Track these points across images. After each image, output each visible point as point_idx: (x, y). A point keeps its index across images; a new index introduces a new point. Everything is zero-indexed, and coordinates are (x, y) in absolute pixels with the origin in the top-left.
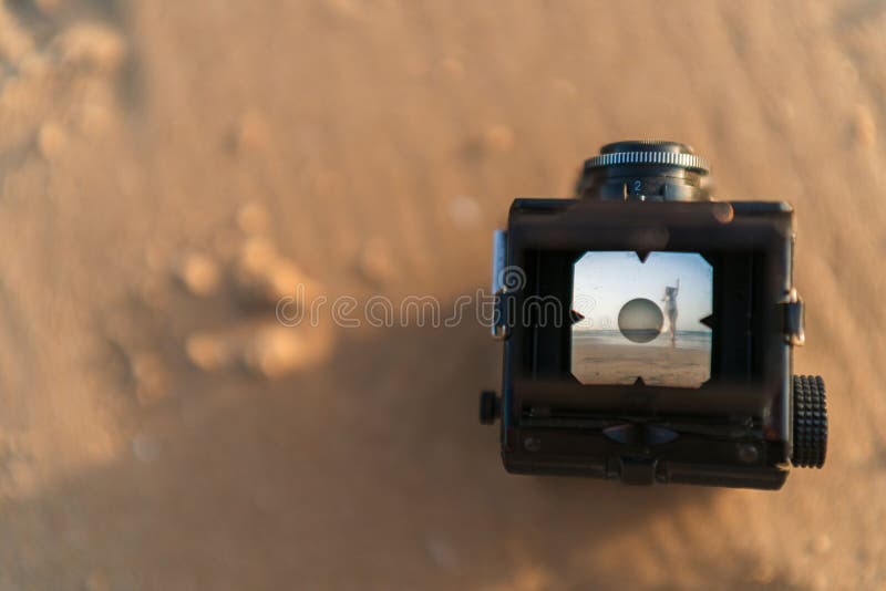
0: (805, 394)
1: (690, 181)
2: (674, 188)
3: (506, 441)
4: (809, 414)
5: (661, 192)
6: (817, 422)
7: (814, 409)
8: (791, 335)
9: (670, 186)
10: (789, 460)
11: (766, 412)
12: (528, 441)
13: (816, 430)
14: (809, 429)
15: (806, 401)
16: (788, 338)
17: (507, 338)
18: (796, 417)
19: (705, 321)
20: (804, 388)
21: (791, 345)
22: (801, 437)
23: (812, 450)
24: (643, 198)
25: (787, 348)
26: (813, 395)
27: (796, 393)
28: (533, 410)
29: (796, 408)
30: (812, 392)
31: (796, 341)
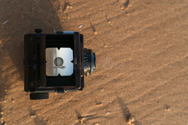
0: (45, 95)
1: (88, 71)
3: (31, 34)
4: (41, 96)
6: (39, 98)
8: (58, 91)
10: (31, 93)
11: (40, 87)
12: (31, 39)
13: (37, 98)
14: (38, 96)
16: (56, 91)
17: (54, 34)
18: (40, 94)
19: (59, 74)
20: (46, 95)
21: (55, 92)
22: (36, 95)
23: (33, 97)
24: (84, 61)
25: (54, 91)
26: (45, 97)
27: (45, 93)
28: (38, 40)
29: (42, 94)
31: (56, 93)
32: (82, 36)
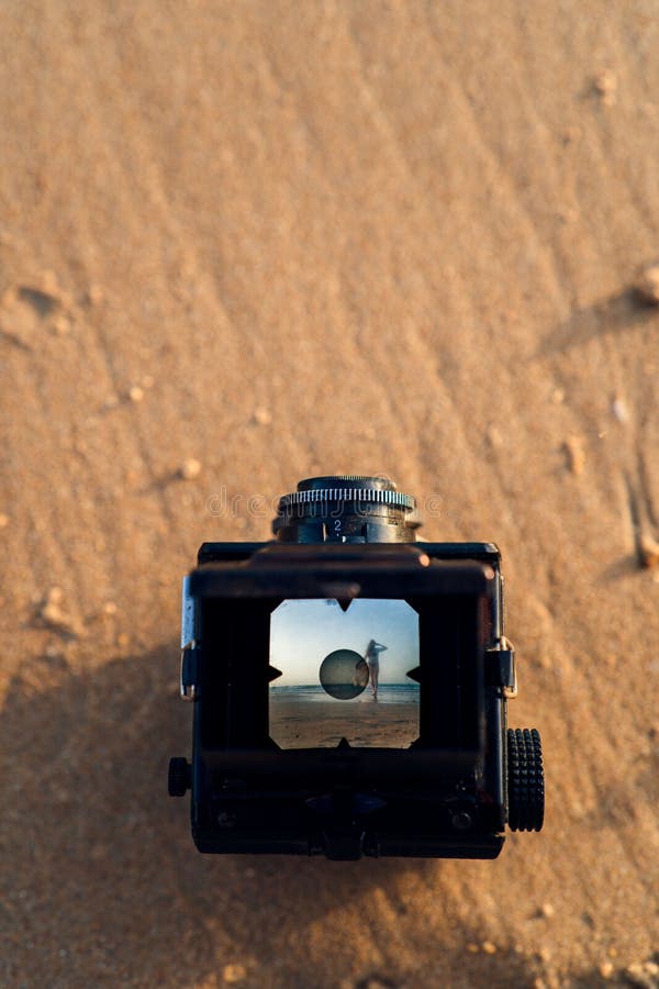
0: (521, 750)
1: (394, 520)
2: (377, 528)
3: (196, 819)
4: (525, 772)
5: (363, 532)
6: (533, 790)
7: (530, 767)
8: (501, 686)
9: (371, 526)
10: (507, 825)
11: (478, 775)
12: (222, 817)
14: (525, 790)
15: (521, 759)
16: (499, 691)
17: (196, 699)
18: (512, 776)
19: (411, 674)
20: (519, 744)
21: (504, 699)
22: (517, 799)
23: (529, 813)
24: (344, 539)
25: (499, 700)
26: (529, 751)
27: (511, 750)
28: (226, 780)
29: (511, 767)
30: (527, 747)
31: (508, 693)
32: (210, 552)
